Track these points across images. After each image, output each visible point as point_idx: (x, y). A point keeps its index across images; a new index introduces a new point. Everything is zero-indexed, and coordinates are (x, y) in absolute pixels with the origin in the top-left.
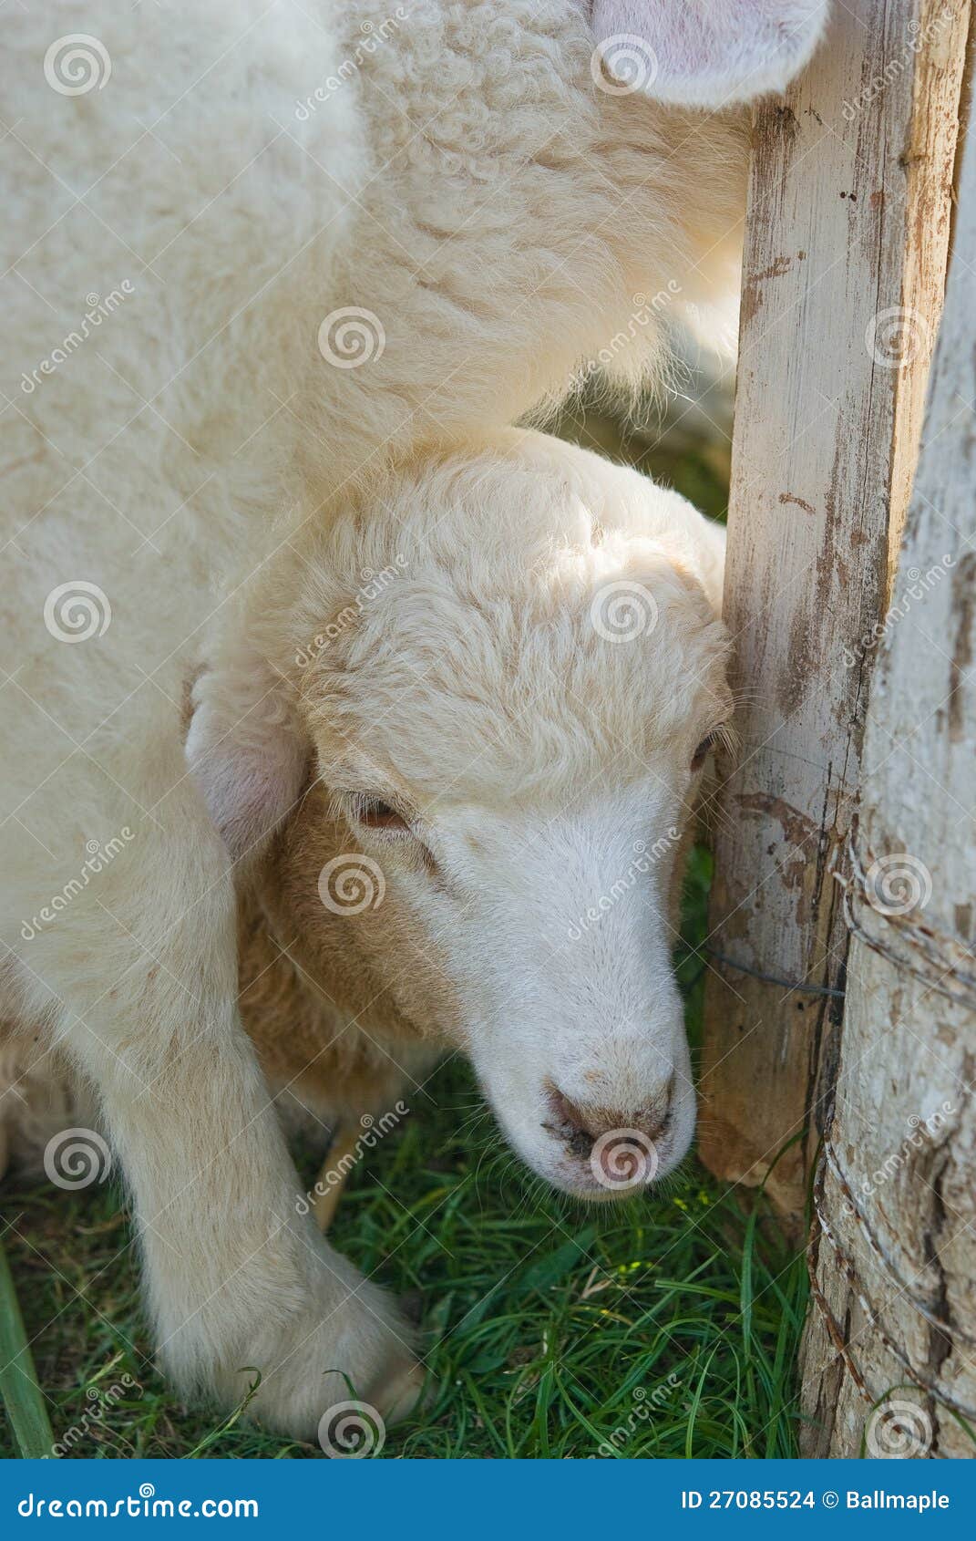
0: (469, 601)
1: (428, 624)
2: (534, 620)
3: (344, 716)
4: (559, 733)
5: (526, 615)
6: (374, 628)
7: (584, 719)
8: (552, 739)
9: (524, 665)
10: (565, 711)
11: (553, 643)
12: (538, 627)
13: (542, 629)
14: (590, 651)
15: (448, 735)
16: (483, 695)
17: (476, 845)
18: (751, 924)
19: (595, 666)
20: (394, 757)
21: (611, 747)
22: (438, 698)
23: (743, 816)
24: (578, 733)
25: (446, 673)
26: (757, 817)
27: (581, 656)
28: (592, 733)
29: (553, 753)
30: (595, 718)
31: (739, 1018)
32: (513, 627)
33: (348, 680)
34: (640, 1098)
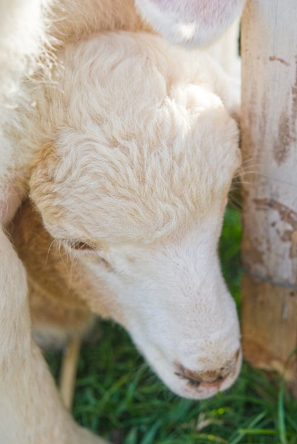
0: (114, 144)
1: (94, 159)
2: (150, 150)
3: (57, 206)
4: (170, 208)
5: (145, 148)
6: (67, 162)
7: (181, 197)
8: (167, 211)
9: (148, 177)
10: (172, 196)
11: (161, 160)
12: (153, 154)
13: (155, 154)
14: (180, 162)
15: (114, 217)
16: (129, 195)
17: (131, 260)
18: (265, 257)
19: (184, 170)
20: (86, 226)
21: (196, 207)
22: (106, 199)
23: (258, 209)
24: (179, 205)
25: (109, 185)
26: (265, 210)
27: (176, 167)
28: (186, 203)
29: (167, 218)
30: (187, 196)
31: (260, 298)
32: (139, 155)
33: (56, 188)
34: (224, 362)
